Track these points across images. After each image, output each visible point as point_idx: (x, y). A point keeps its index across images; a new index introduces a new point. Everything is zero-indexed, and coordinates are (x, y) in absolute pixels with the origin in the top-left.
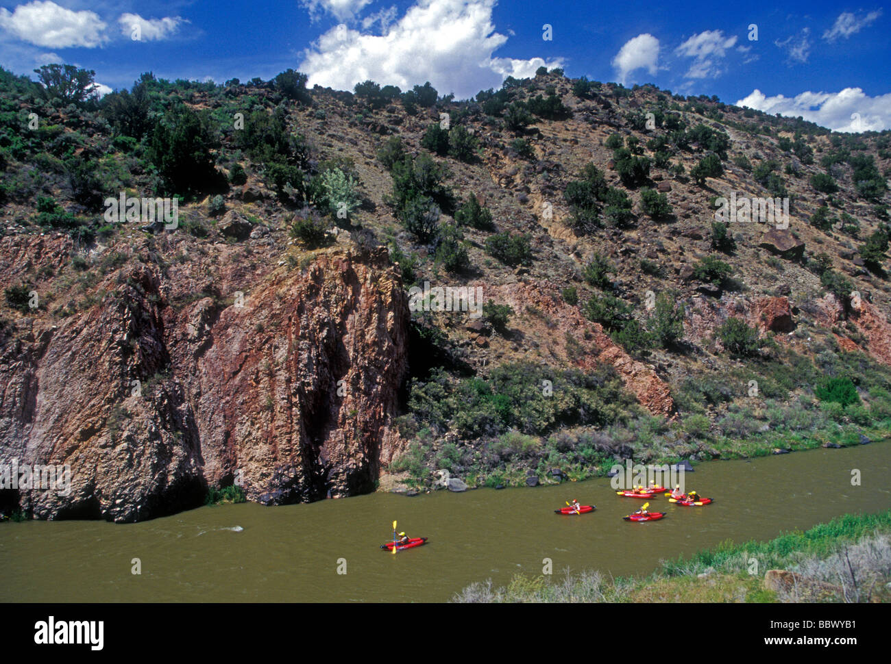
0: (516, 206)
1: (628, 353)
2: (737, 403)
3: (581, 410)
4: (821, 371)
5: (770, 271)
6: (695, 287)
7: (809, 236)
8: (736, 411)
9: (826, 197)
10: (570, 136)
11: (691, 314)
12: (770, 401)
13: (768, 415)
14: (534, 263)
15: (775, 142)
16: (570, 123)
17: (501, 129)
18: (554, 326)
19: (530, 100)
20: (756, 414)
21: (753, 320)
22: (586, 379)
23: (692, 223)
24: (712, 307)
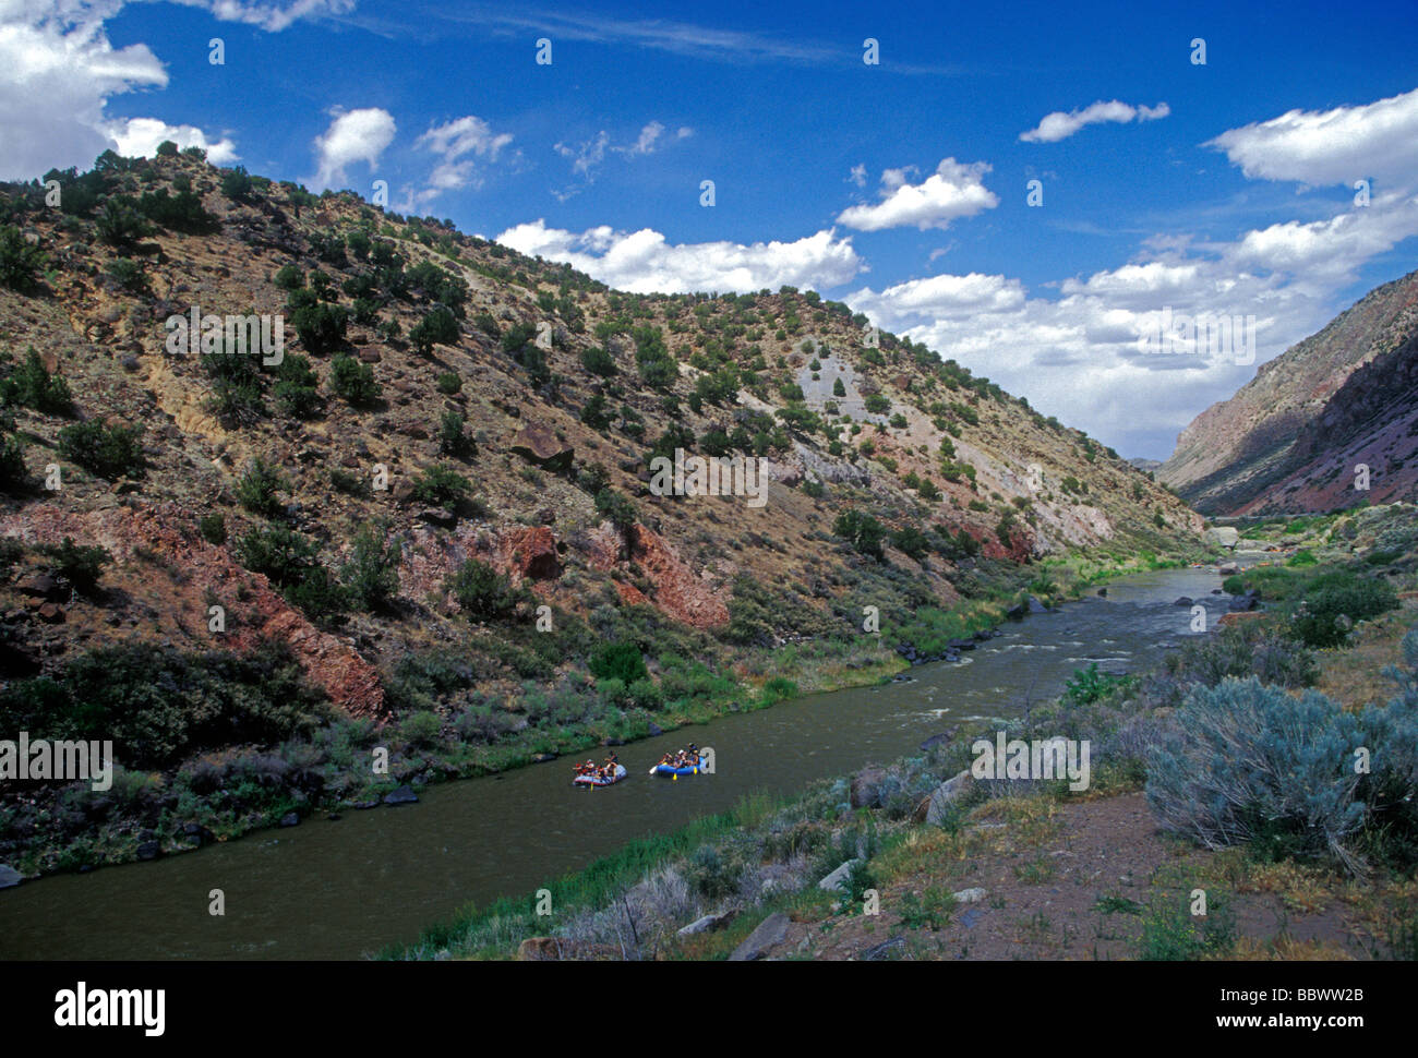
0: (119, 374)
1: (312, 619)
2: (481, 689)
3: (233, 720)
4: (597, 634)
5: (526, 488)
6: (417, 513)
7: (580, 436)
8: (480, 703)
9: (602, 381)
10: (215, 262)
11: (410, 555)
12: (529, 683)
13: (526, 704)
14: (150, 473)
15: (534, 297)
16: (217, 244)
17: (91, 240)
18: (185, 580)
19: (145, 194)
20: (509, 704)
21: (502, 562)
22: (242, 667)
23: (413, 413)
24: (442, 543)
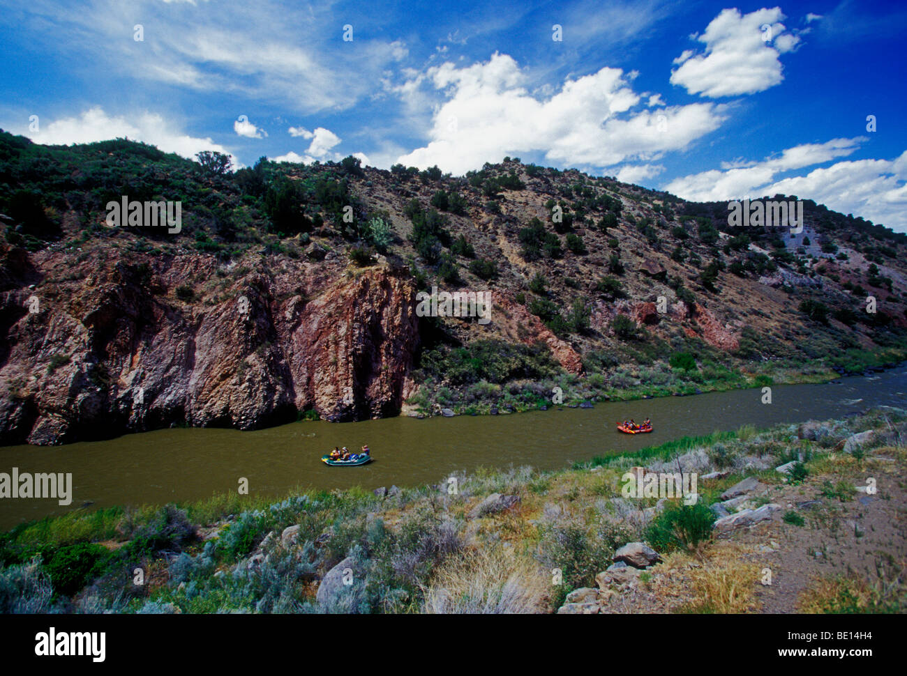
0: (489, 243)
1: (555, 334)
2: (621, 367)
3: (525, 369)
4: (674, 349)
5: (645, 287)
6: (598, 295)
7: (670, 266)
8: (621, 372)
9: (681, 241)
10: (523, 200)
11: (595, 312)
12: (642, 367)
13: (640, 374)
14: (499, 278)
15: (651, 206)
16: (524, 193)
17: (481, 195)
18: (510, 317)
19: (499, 177)
20: (633, 374)
21: (633, 315)
22: (529, 351)
23: (598, 256)
24: (608, 308)
